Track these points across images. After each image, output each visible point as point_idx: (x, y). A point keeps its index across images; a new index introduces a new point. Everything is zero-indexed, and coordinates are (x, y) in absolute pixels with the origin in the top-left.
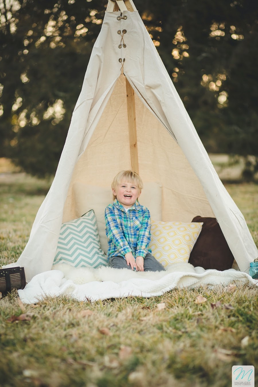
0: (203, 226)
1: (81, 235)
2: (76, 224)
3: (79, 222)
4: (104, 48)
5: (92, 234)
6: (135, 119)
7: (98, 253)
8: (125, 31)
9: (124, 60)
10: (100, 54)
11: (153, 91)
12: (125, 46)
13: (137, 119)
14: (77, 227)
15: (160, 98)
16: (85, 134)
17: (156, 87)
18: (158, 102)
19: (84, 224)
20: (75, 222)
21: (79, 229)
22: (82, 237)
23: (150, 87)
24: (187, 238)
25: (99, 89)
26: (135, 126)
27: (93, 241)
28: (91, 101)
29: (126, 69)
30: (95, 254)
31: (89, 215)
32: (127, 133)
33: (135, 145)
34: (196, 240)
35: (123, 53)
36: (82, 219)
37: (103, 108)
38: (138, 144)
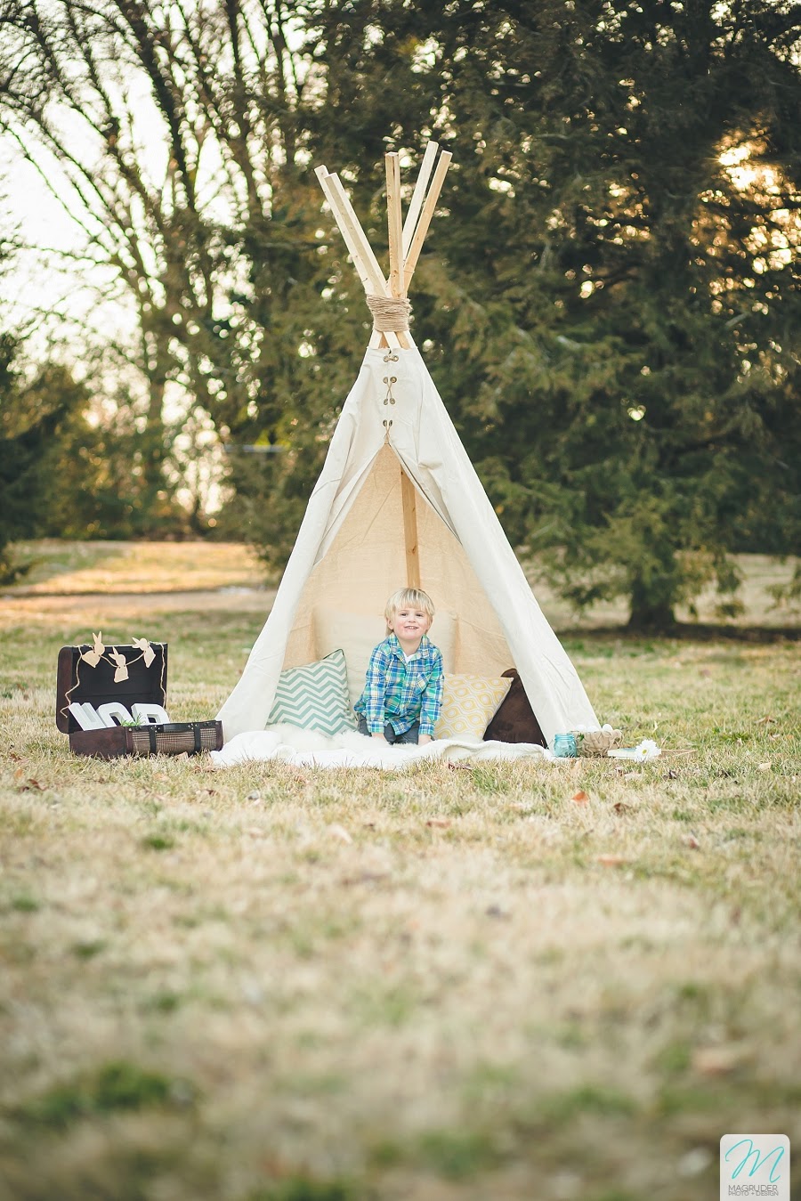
0: (512, 683)
1: (318, 686)
2: (313, 671)
3: (317, 667)
4: (362, 404)
5: (336, 686)
6: (414, 509)
7: (343, 717)
8: (394, 380)
9: (391, 423)
10: (354, 413)
11: (432, 472)
12: (393, 401)
13: (417, 510)
14: (314, 675)
15: (440, 484)
16: (326, 532)
17: (435, 466)
18: (438, 490)
19: (324, 671)
20: (312, 667)
21: (316, 679)
22: (319, 691)
23: (425, 467)
24: (485, 699)
25: (352, 465)
26: (415, 521)
27: (336, 697)
28: (338, 483)
29: (393, 436)
30: (338, 717)
31: (334, 658)
32: (402, 530)
33: (414, 550)
34: (500, 704)
35: (389, 412)
36: (322, 663)
37: (357, 491)
38: (420, 548)
